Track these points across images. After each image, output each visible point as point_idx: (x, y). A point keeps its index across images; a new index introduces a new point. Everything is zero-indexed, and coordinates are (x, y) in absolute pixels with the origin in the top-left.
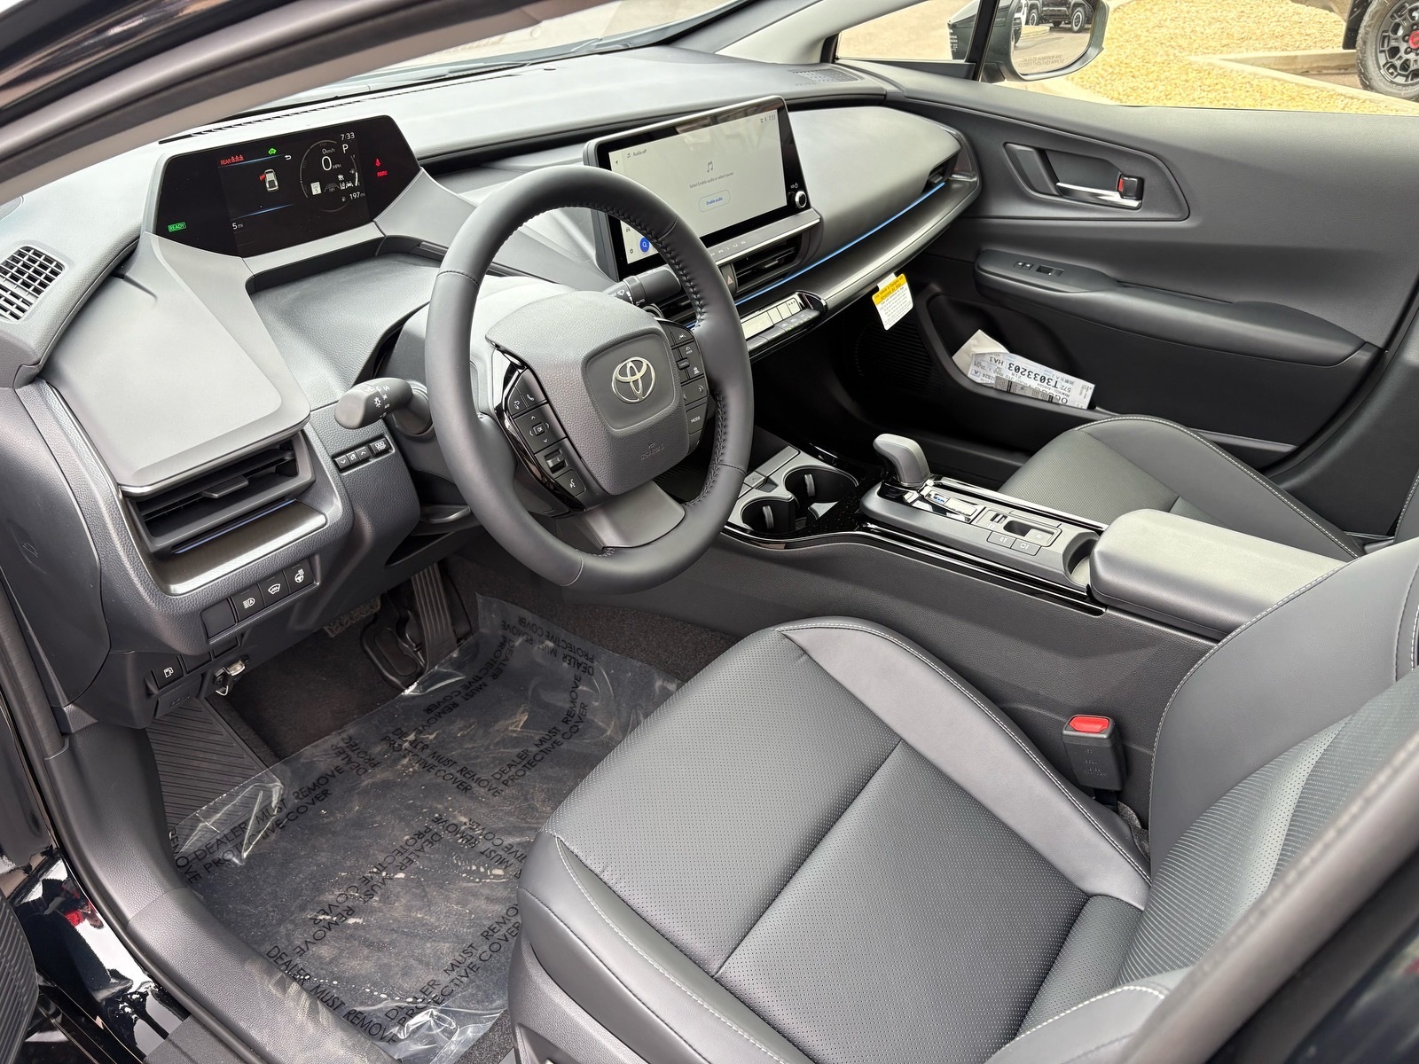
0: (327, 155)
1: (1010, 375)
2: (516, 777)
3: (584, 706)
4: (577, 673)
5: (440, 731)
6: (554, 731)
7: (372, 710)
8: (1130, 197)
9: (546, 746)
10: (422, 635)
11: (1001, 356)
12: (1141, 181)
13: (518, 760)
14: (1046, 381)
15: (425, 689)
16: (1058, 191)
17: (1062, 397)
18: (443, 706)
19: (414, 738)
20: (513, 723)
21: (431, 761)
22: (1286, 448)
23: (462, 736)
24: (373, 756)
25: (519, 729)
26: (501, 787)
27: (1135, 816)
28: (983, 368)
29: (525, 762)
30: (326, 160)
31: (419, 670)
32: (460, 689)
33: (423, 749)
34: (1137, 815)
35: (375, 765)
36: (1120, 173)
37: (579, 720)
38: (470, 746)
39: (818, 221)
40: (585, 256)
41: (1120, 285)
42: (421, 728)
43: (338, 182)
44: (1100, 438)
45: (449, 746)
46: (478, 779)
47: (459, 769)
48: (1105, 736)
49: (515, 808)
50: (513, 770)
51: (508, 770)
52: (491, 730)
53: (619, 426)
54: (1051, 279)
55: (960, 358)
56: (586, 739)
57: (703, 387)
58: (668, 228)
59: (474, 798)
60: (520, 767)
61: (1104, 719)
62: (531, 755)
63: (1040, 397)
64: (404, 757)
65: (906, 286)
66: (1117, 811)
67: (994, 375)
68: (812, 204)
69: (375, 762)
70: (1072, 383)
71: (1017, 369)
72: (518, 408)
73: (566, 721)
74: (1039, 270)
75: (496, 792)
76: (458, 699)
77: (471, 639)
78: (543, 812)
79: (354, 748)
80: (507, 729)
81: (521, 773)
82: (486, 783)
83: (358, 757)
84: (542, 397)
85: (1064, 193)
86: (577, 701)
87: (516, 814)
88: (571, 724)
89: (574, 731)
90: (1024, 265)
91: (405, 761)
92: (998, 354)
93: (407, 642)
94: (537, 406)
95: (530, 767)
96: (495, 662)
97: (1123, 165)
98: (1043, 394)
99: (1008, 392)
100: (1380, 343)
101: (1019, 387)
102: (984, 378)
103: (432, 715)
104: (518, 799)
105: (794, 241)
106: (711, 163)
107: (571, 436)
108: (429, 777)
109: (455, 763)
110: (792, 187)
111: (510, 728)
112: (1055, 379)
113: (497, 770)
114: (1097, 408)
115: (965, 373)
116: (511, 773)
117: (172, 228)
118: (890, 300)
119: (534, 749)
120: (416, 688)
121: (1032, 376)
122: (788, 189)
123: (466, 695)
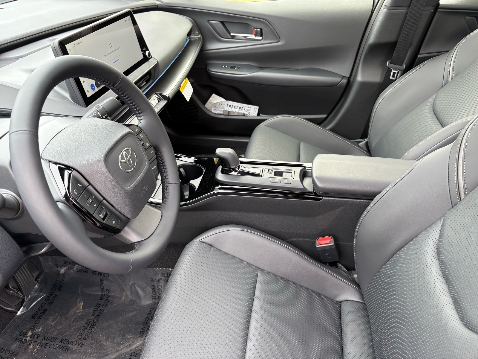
1: (228, 109)
2: (89, 334)
3: (108, 290)
4: (101, 278)
5: (43, 325)
6: (98, 305)
7: (4, 328)
8: (258, 36)
9: (97, 314)
10: (18, 285)
11: (223, 102)
12: (261, 30)
13: (86, 325)
14: (241, 109)
15: (28, 308)
16: (231, 37)
17: (248, 113)
18: (39, 312)
19: (31, 334)
20: (77, 309)
21: (44, 342)
22: (324, 116)
23: (55, 324)
24: (13, 351)
25: (81, 311)
26: (84, 341)
27: (343, 266)
28: (217, 108)
29: (90, 325)
31: (21, 300)
32: (45, 302)
33: (38, 337)
34: (343, 265)
35: (16, 355)
36: (253, 28)
37: (107, 296)
38: (61, 328)
39: (157, 62)
40: (64, 98)
41: (261, 68)
42: (33, 327)
44: (270, 126)
45: (50, 331)
46: (71, 342)
47: (59, 341)
48: (333, 244)
49: (94, 349)
50: (86, 331)
51: (83, 332)
52: (68, 316)
53: (128, 185)
54: (236, 71)
55: (208, 105)
56: (114, 304)
57: (152, 151)
58: (118, 80)
59: (73, 352)
60: (88, 328)
61: (329, 237)
62: (92, 321)
63: (240, 115)
64: (30, 345)
65: (189, 82)
66: (337, 267)
67: (222, 110)
68: (152, 56)
69: (16, 353)
70: (250, 108)
71: (230, 106)
72: (77, 193)
73: (101, 299)
74: (231, 67)
75: (82, 345)
76: (46, 307)
77: (42, 276)
78: (108, 345)
79: (2, 351)
80: (75, 313)
81: (90, 331)
82: (75, 343)
83: (6, 354)
84: (86, 183)
85: (233, 37)
86: (104, 289)
87: (96, 351)
88: (104, 299)
89: (107, 302)
90: (225, 66)
91: (31, 347)
92: (222, 102)
93: (11, 290)
94: (85, 188)
95: (93, 326)
96: (58, 283)
97: (254, 24)
98: (242, 113)
99: (228, 115)
100: (348, 76)
101: (232, 113)
102: (218, 111)
103: (36, 319)
104: (93, 344)
105: (149, 73)
106: (110, 44)
107: (107, 198)
108: (46, 350)
109: (56, 338)
110: (144, 49)
111: (77, 312)
112: (244, 107)
113: (78, 334)
114: (261, 115)
115: (211, 110)
116: (85, 333)
118: (186, 89)
119: (92, 317)
120: (23, 309)
121: (236, 107)
122: (142, 51)
123: (49, 303)
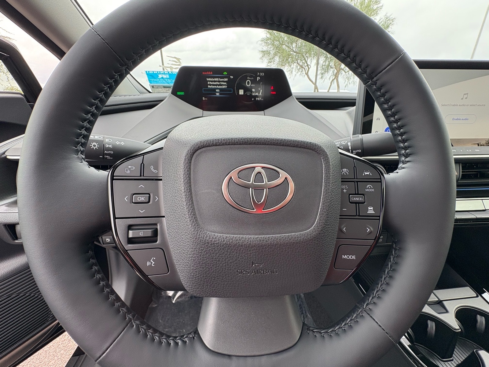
0: (249, 80)
30: (248, 82)
43: (252, 92)
106: (467, 94)
117: (179, 93)
